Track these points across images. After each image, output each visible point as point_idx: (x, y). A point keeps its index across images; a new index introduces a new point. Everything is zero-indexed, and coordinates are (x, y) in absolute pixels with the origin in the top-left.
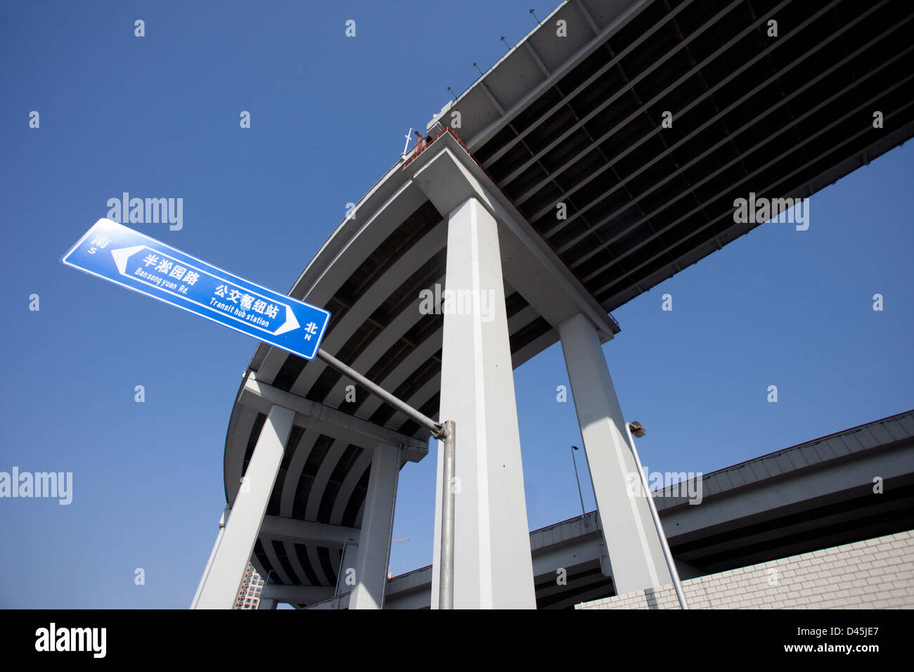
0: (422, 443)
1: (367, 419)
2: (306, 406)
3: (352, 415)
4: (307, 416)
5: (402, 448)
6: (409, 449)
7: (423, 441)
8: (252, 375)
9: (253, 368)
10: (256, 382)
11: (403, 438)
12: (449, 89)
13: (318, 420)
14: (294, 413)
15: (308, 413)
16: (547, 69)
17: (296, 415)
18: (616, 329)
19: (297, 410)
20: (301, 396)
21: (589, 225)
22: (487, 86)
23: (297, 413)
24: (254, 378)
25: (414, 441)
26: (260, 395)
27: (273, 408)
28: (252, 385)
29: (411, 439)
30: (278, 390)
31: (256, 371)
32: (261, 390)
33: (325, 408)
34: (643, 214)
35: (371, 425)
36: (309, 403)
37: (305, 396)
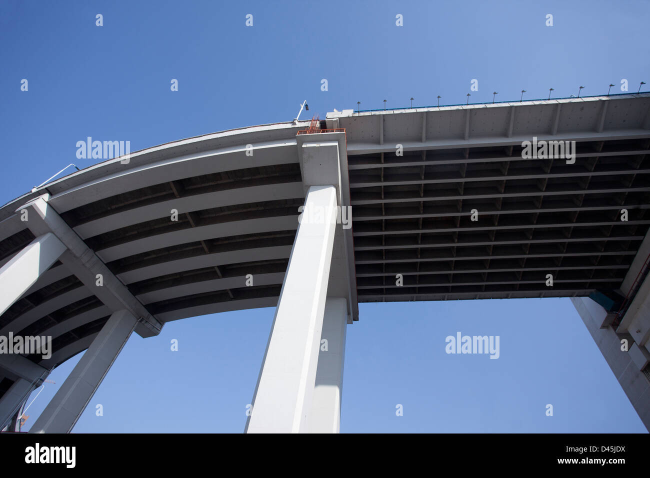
0: (158, 325)
1: (126, 284)
2: (79, 248)
3: (115, 274)
4: (75, 256)
5: (141, 321)
6: (146, 324)
7: (159, 323)
8: (46, 196)
9: (50, 191)
10: (46, 204)
11: (145, 313)
12: (359, 103)
13: (83, 265)
14: (66, 248)
15: (78, 255)
16: (426, 136)
17: (66, 251)
18: (356, 318)
19: (70, 247)
20: (81, 239)
21: (384, 244)
22: (384, 120)
23: (68, 249)
24: (47, 200)
25: (152, 320)
26: (44, 219)
27: (49, 235)
28: (41, 204)
29: (151, 317)
30: (63, 221)
31: (51, 194)
32: (47, 214)
33: (95, 258)
34: (419, 257)
35: (126, 290)
36: (85, 246)
37: (84, 239)
